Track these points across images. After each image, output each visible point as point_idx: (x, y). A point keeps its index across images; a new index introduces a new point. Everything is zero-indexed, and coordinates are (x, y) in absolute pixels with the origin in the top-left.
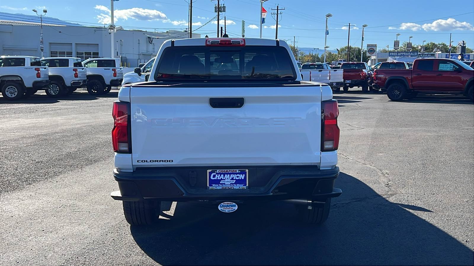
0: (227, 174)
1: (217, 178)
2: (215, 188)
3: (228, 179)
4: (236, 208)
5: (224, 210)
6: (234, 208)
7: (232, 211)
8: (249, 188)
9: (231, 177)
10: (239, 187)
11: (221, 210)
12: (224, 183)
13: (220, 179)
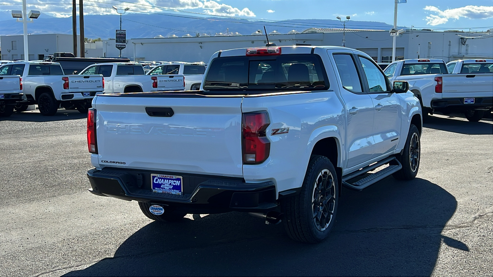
0: (167, 179)
1: (159, 182)
2: (157, 192)
3: (167, 184)
4: (163, 212)
5: (154, 212)
6: (161, 211)
7: (160, 214)
8: (183, 194)
9: (169, 182)
10: (176, 193)
11: (152, 211)
12: (164, 187)
13: (161, 183)
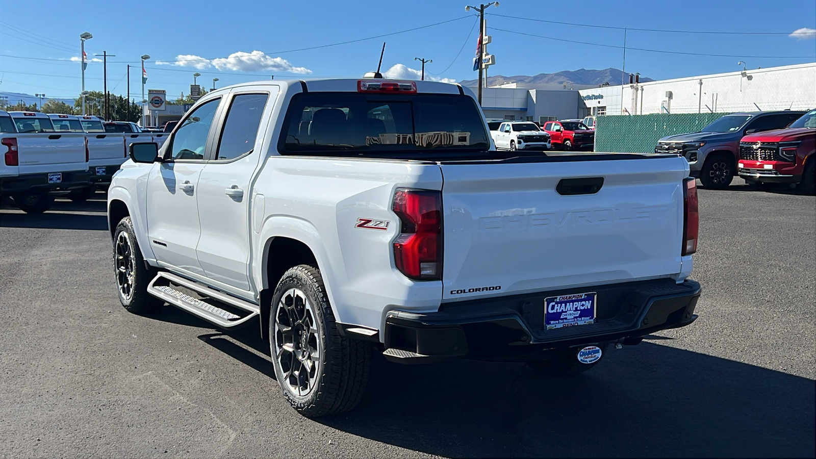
0: (569, 302)
1: (557, 309)
2: (555, 328)
3: (570, 310)
4: (599, 355)
5: (585, 360)
6: (597, 355)
7: (595, 360)
8: (597, 322)
9: (575, 306)
10: (585, 322)
11: (581, 360)
12: (566, 317)
13: (561, 311)
